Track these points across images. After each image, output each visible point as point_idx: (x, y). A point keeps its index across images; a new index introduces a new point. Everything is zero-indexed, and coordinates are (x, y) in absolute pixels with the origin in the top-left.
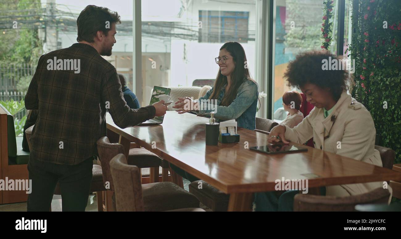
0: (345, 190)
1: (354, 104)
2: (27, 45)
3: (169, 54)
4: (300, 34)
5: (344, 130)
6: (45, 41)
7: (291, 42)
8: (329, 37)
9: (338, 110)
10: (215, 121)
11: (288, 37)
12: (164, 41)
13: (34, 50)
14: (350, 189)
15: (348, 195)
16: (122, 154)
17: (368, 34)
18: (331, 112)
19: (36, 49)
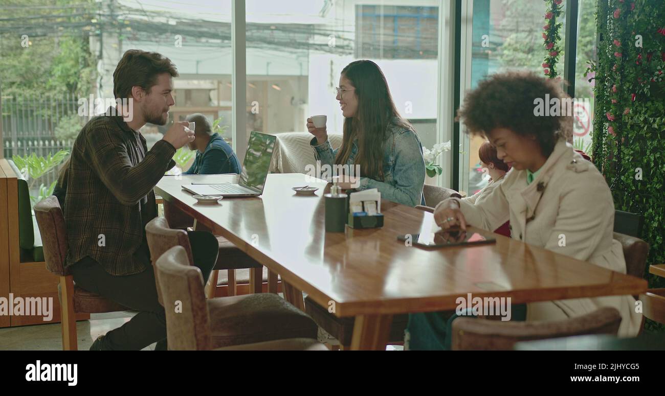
0: (560, 310)
1: (576, 162)
2: (72, 63)
3: (306, 78)
4: (525, 44)
5: (559, 207)
6: (100, 57)
7: (509, 58)
8: (555, 48)
9: (550, 173)
10: (340, 191)
11: (505, 48)
12: (299, 57)
13: (83, 72)
14: (569, 307)
15: (564, 317)
16: (180, 247)
17: (619, 43)
18: (537, 176)
19: (87, 70)
